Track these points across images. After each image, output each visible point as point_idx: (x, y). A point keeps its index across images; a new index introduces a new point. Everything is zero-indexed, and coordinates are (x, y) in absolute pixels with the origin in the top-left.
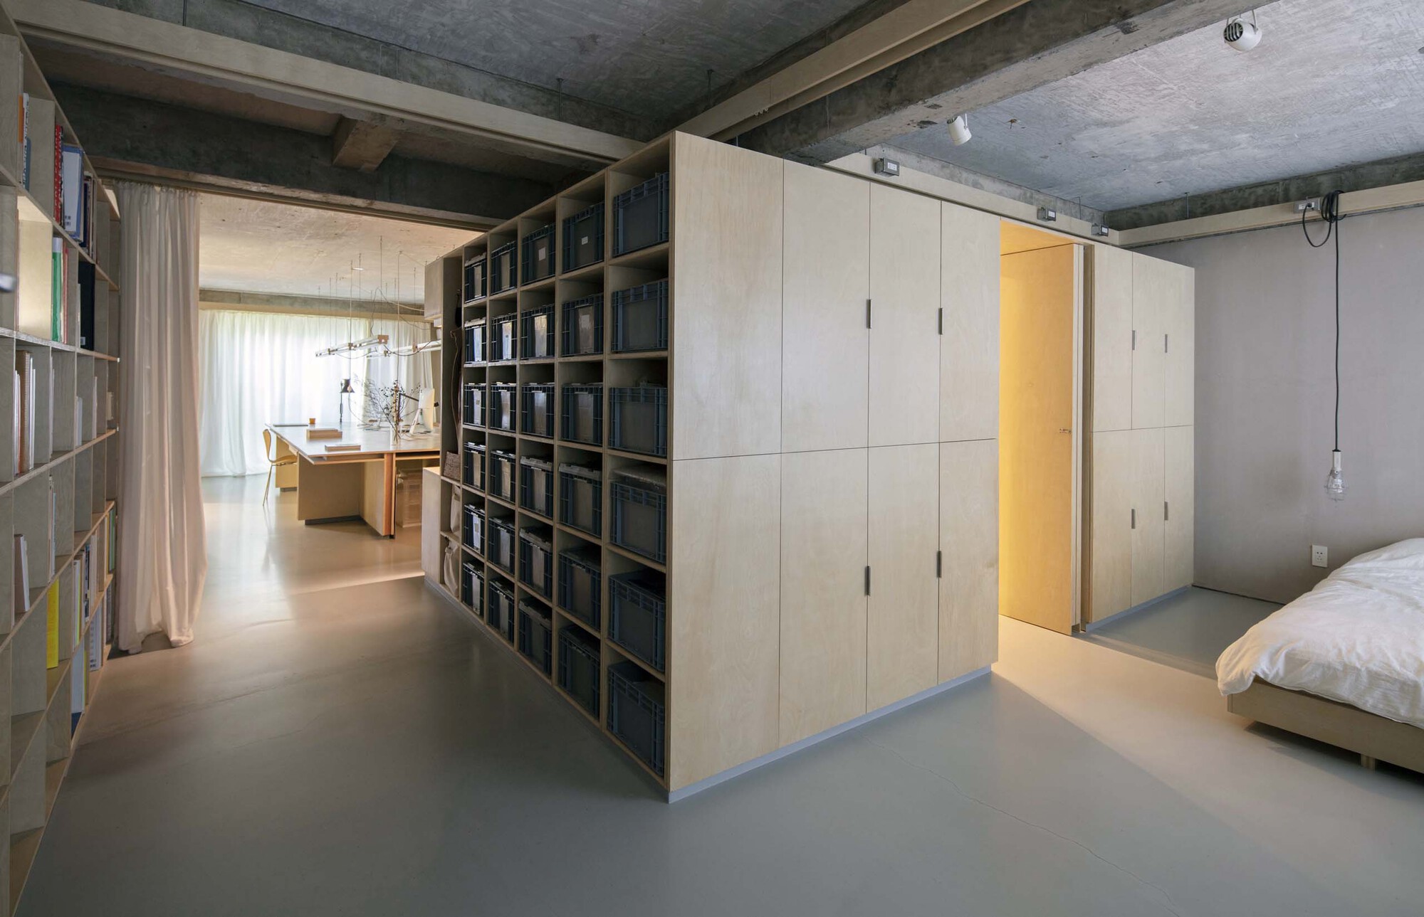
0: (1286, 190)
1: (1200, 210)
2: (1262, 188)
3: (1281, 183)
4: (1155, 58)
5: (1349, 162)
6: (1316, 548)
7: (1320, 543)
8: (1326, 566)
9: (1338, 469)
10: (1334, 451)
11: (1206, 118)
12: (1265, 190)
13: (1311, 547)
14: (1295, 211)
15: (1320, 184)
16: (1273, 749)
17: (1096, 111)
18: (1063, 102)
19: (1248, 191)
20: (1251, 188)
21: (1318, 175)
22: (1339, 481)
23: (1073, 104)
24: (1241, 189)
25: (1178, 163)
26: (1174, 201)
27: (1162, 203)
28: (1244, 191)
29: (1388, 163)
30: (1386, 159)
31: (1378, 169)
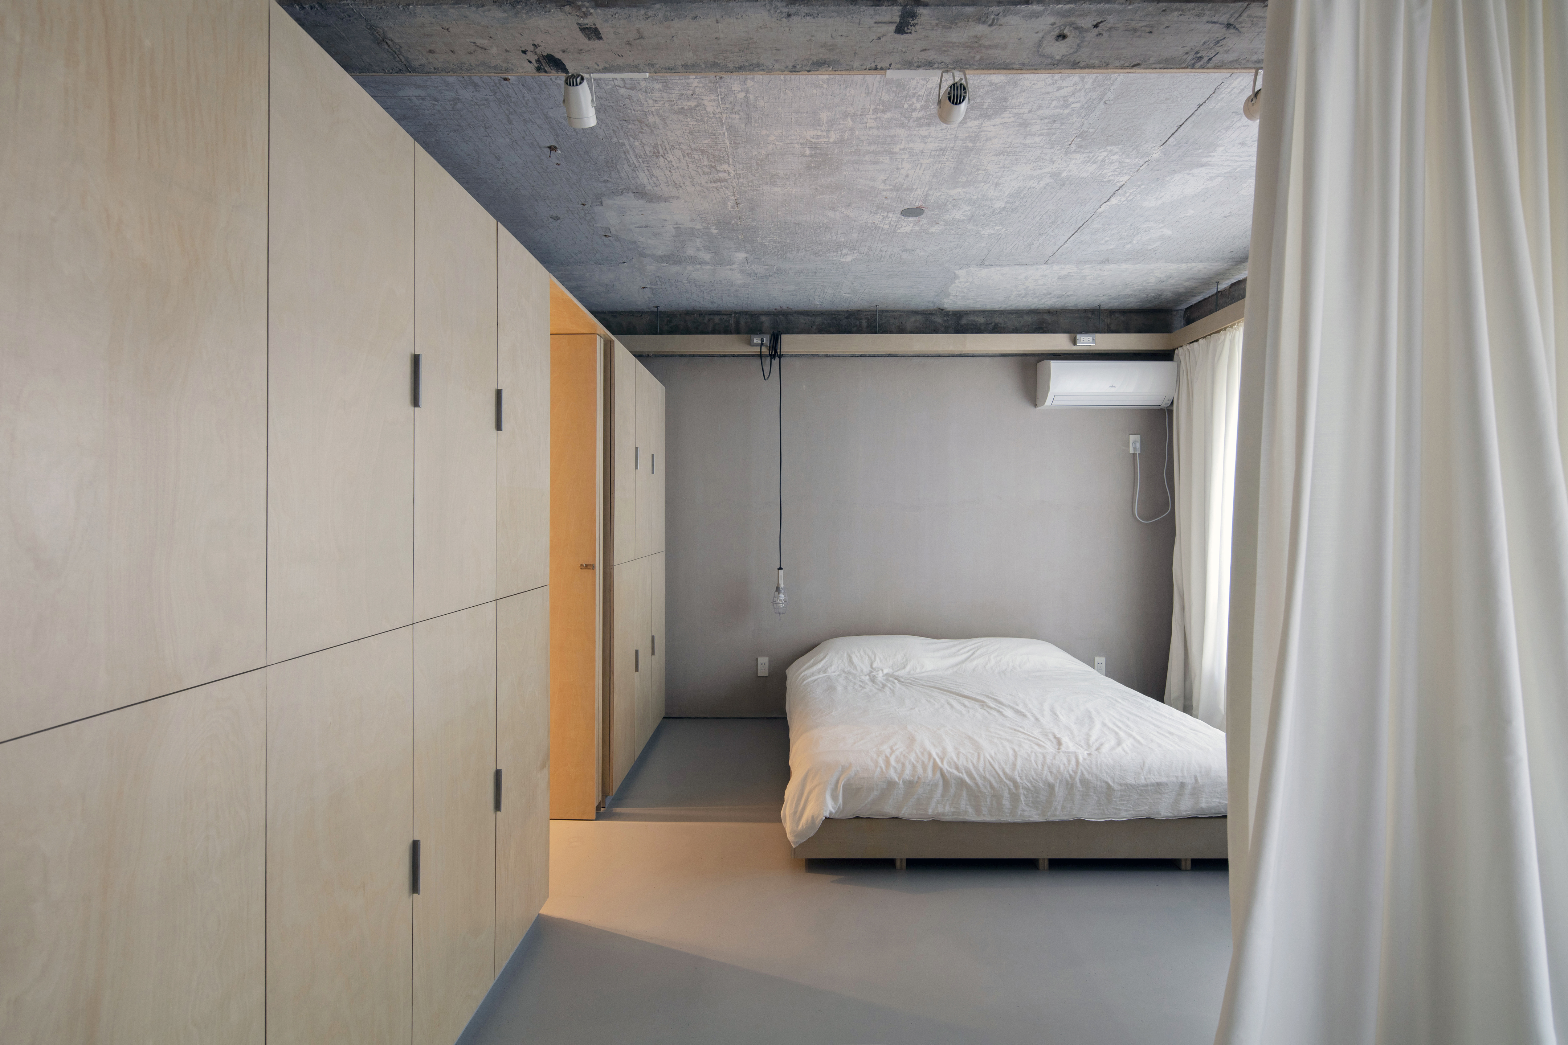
0: (737, 323)
1: (666, 328)
2: (719, 317)
3: (733, 315)
4: (743, 126)
5: (785, 308)
6: (761, 660)
7: (763, 656)
8: (767, 675)
9: (782, 585)
10: (778, 569)
11: (729, 223)
12: (720, 319)
13: (757, 659)
14: (750, 343)
15: (762, 322)
16: (833, 882)
17: (647, 172)
18: (623, 144)
19: (707, 318)
20: (709, 314)
21: (760, 314)
22: (782, 596)
23: (631, 153)
24: (702, 314)
25: (674, 269)
26: (642, 313)
27: (631, 313)
28: (704, 317)
29: (808, 315)
30: (807, 311)
31: (803, 320)
